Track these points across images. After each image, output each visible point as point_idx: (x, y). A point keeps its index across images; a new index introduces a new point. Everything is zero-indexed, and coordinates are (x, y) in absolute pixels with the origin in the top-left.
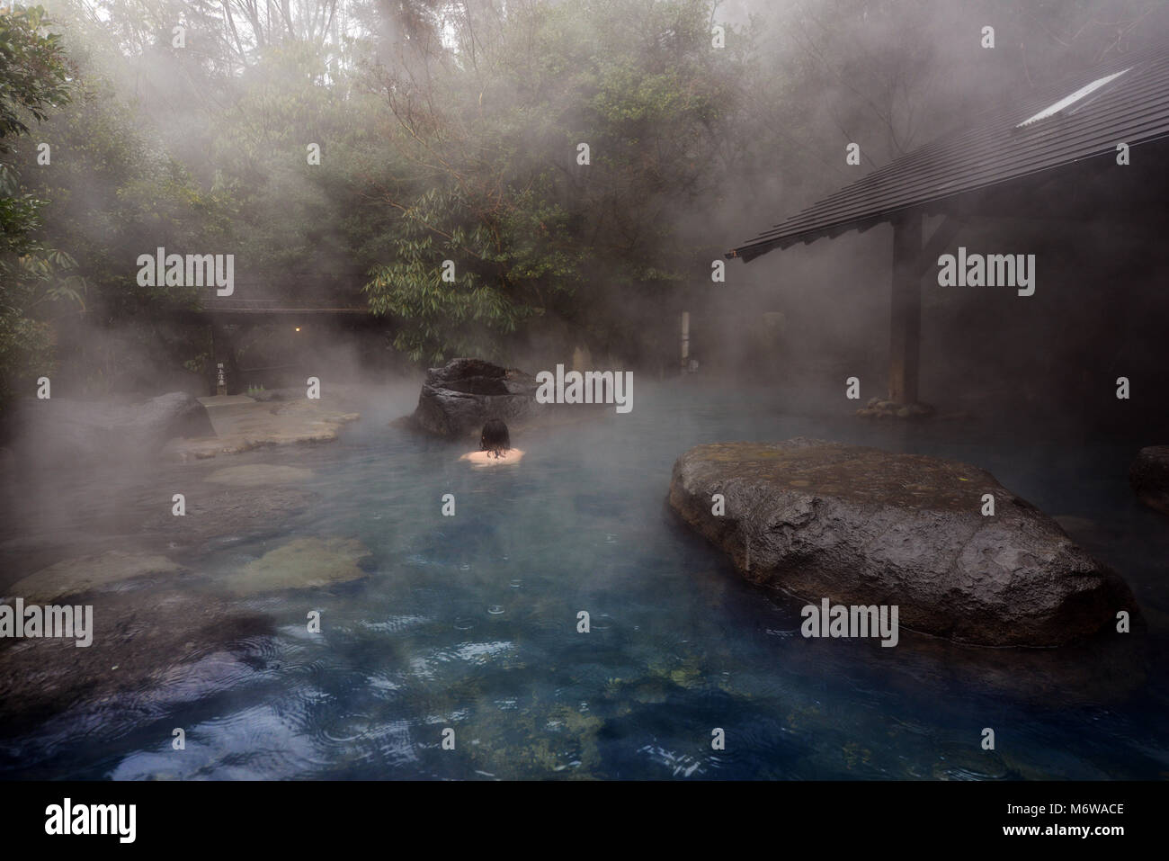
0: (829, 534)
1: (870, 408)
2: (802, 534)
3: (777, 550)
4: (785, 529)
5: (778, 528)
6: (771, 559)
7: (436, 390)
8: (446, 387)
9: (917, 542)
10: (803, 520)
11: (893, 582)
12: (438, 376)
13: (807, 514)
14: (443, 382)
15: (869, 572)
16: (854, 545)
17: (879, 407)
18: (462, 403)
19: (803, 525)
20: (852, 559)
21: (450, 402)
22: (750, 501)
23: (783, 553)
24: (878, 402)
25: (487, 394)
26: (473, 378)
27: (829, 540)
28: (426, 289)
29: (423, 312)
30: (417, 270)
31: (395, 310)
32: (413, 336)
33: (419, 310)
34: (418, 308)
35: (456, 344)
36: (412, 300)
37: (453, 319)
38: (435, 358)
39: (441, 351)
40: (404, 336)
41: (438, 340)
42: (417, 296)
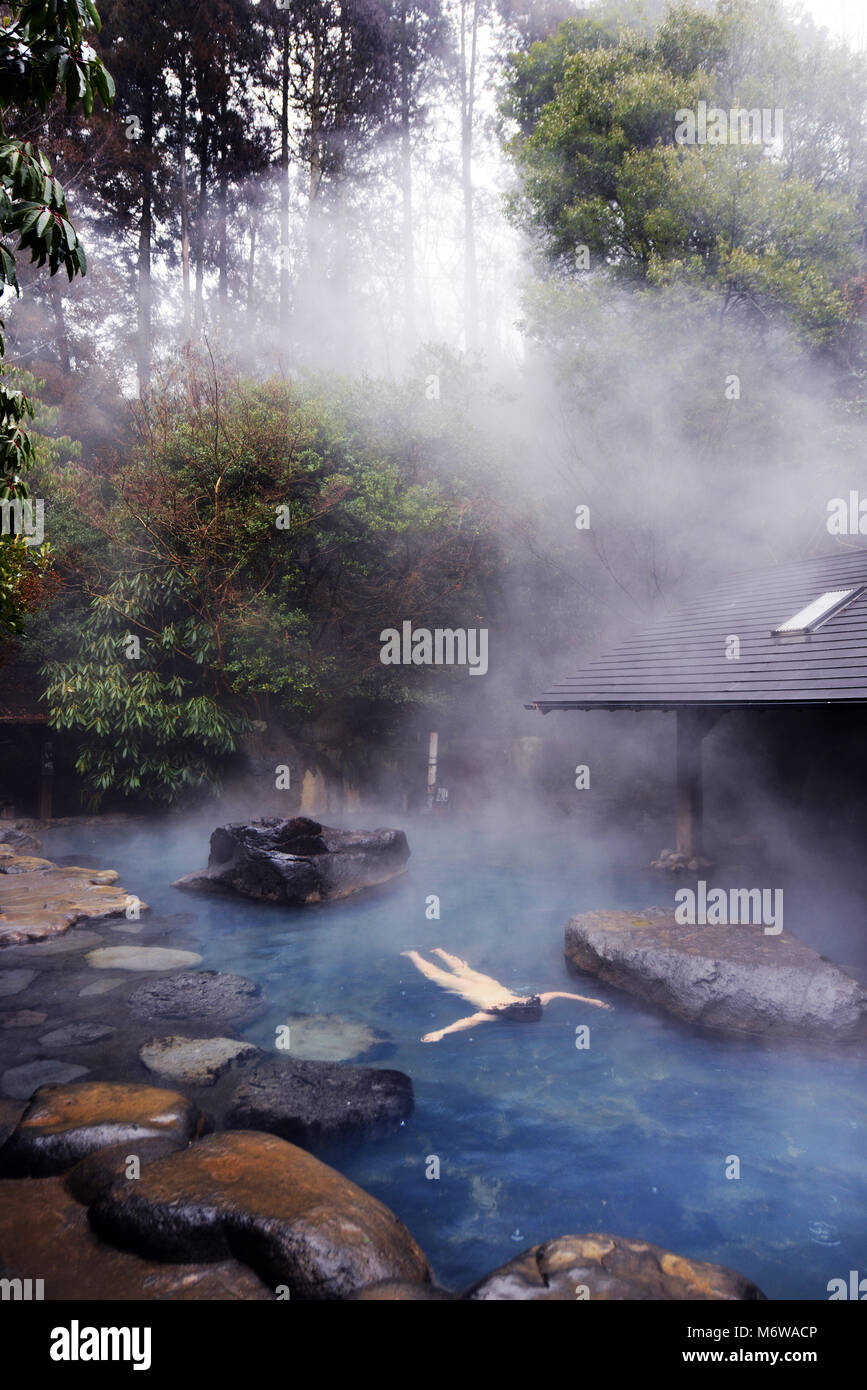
0: (732, 985)
1: (663, 860)
2: (715, 986)
3: (701, 998)
4: (703, 984)
5: (698, 983)
6: (699, 1004)
7: (269, 854)
8: (280, 850)
9: (783, 987)
10: (713, 977)
11: (774, 1012)
12: (268, 837)
13: (715, 973)
14: (275, 845)
15: (761, 1007)
16: (748, 991)
17: (672, 860)
18: (299, 867)
19: (714, 980)
20: (749, 1000)
21: (288, 866)
22: (668, 965)
23: (706, 999)
24: (669, 855)
25: (315, 854)
26: (299, 837)
27: (732, 989)
28: (130, 699)
29: (123, 728)
30: (116, 674)
31: (85, 724)
32: (102, 755)
33: (117, 725)
34: (116, 722)
35: (156, 766)
36: (111, 712)
37: (159, 736)
38: (128, 783)
39: (136, 775)
40: (90, 755)
41: (136, 761)
42: (118, 708)
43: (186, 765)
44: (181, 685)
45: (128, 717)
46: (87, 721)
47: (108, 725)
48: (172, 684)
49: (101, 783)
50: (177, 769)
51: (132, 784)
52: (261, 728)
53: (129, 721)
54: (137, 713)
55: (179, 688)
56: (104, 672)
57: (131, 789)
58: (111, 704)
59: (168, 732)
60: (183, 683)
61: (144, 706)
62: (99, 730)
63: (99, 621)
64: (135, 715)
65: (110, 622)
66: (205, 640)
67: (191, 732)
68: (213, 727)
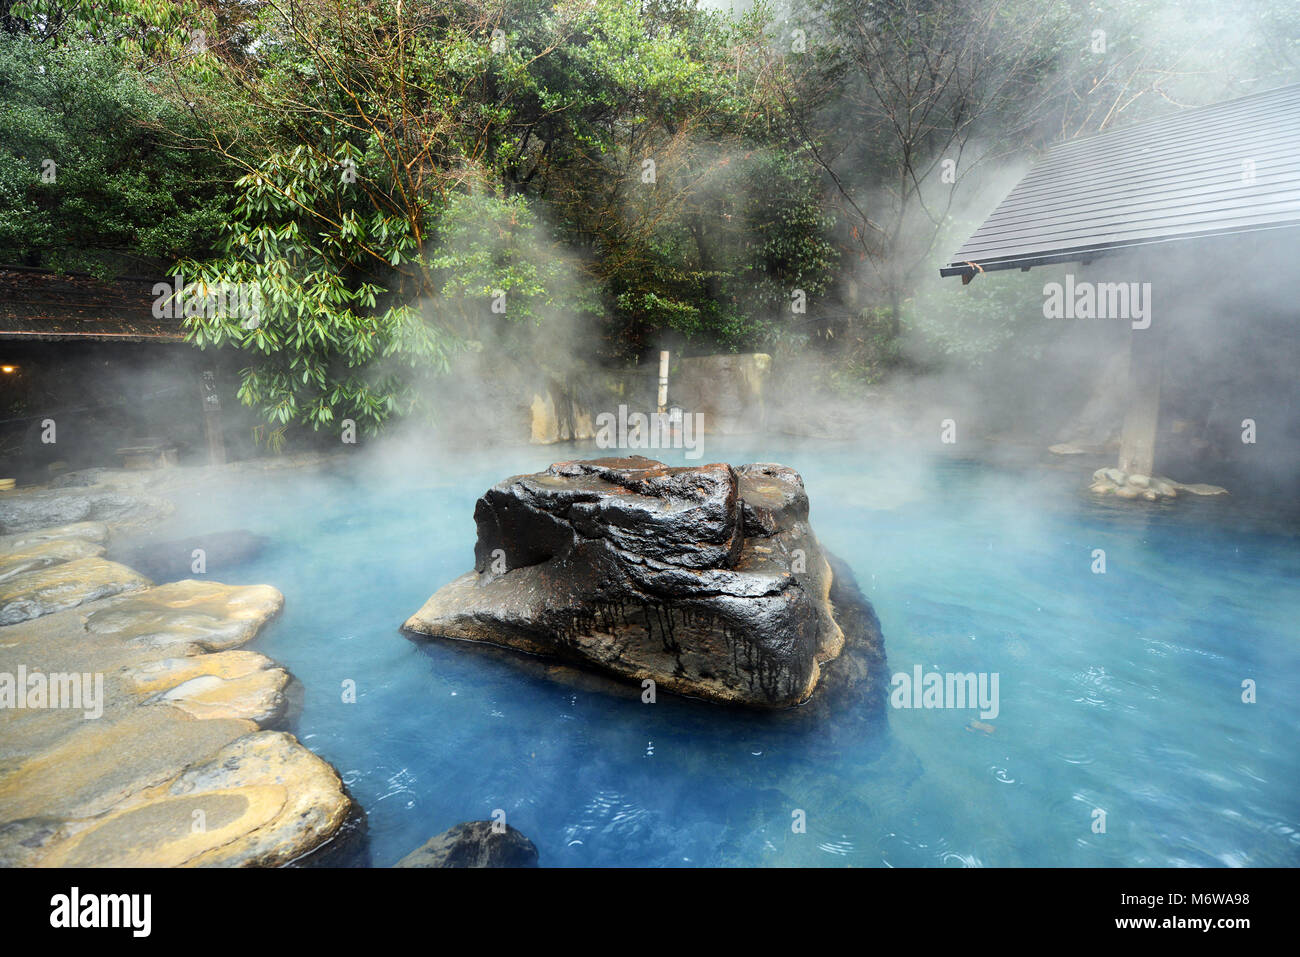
28: (302, 304)
29: (299, 344)
30: (279, 273)
31: (241, 338)
32: (275, 381)
33: (289, 341)
34: (288, 335)
35: (352, 394)
36: (277, 319)
37: (351, 355)
38: (317, 416)
39: (325, 405)
40: (257, 381)
41: (325, 388)
42: (286, 315)
43: (392, 392)
44: (374, 293)
45: (303, 329)
46: (244, 334)
47: (276, 339)
48: (361, 292)
49: (278, 416)
50: (380, 397)
51: (321, 416)
52: (476, 348)
53: (305, 334)
54: (316, 323)
55: (371, 296)
56: (262, 271)
57: (321, 423)
58: (275, 310)
59: (363, 349)
60: (376, 291)
61: (324, 314)
62: (262, 345)
63: (250, 208)
64: (312, 326)
65: (266, 209)
66: (399, 236)
67: (393, 350)
68: (422, 344)
